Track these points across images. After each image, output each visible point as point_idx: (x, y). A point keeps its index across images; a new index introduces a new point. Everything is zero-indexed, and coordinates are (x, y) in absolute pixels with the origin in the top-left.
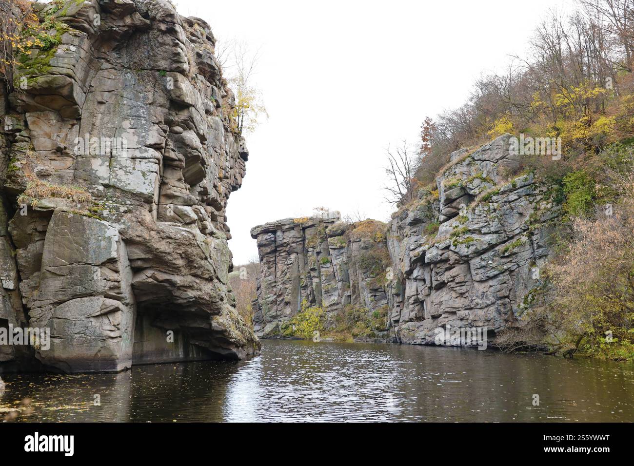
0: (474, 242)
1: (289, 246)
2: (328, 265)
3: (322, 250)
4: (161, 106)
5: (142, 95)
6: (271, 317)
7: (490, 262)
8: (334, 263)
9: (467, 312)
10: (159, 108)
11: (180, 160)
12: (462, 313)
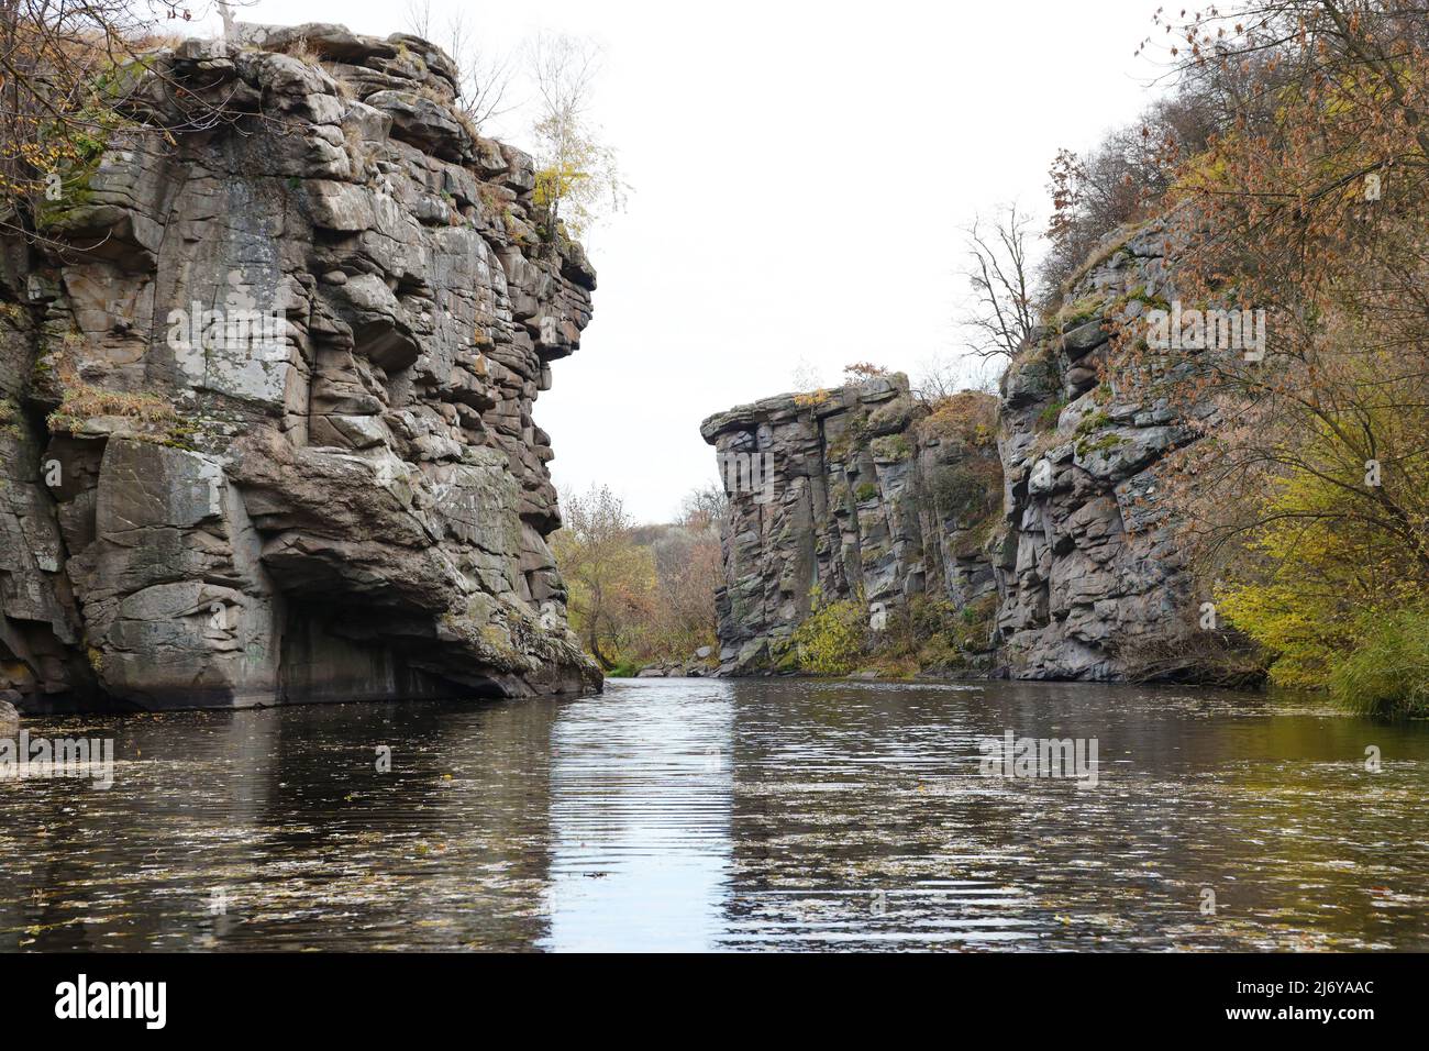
0: (1120, 446)
1: (786, 461)
2: (874, 502)
3: (861, 469)
4: (299, 239)
5: (264, 221)
6: (751, 627)
7: (1151, 490)
8: (886, 497)
9: (1113, 602)
10: (296, 242)
11: (342, 333)
12: (1105, 606)
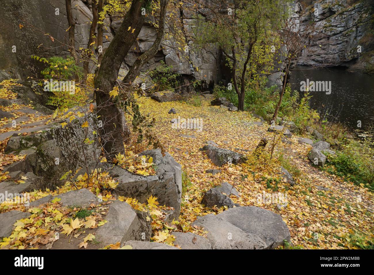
0: (334, 30)
7: (339, 38)
9: (325, 55)
12: (323, 56)
